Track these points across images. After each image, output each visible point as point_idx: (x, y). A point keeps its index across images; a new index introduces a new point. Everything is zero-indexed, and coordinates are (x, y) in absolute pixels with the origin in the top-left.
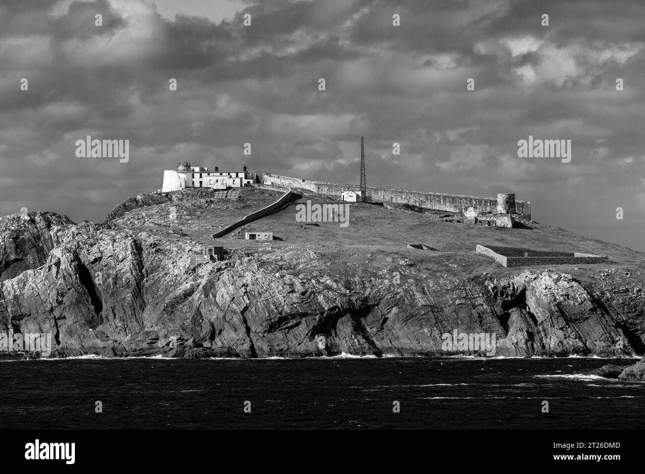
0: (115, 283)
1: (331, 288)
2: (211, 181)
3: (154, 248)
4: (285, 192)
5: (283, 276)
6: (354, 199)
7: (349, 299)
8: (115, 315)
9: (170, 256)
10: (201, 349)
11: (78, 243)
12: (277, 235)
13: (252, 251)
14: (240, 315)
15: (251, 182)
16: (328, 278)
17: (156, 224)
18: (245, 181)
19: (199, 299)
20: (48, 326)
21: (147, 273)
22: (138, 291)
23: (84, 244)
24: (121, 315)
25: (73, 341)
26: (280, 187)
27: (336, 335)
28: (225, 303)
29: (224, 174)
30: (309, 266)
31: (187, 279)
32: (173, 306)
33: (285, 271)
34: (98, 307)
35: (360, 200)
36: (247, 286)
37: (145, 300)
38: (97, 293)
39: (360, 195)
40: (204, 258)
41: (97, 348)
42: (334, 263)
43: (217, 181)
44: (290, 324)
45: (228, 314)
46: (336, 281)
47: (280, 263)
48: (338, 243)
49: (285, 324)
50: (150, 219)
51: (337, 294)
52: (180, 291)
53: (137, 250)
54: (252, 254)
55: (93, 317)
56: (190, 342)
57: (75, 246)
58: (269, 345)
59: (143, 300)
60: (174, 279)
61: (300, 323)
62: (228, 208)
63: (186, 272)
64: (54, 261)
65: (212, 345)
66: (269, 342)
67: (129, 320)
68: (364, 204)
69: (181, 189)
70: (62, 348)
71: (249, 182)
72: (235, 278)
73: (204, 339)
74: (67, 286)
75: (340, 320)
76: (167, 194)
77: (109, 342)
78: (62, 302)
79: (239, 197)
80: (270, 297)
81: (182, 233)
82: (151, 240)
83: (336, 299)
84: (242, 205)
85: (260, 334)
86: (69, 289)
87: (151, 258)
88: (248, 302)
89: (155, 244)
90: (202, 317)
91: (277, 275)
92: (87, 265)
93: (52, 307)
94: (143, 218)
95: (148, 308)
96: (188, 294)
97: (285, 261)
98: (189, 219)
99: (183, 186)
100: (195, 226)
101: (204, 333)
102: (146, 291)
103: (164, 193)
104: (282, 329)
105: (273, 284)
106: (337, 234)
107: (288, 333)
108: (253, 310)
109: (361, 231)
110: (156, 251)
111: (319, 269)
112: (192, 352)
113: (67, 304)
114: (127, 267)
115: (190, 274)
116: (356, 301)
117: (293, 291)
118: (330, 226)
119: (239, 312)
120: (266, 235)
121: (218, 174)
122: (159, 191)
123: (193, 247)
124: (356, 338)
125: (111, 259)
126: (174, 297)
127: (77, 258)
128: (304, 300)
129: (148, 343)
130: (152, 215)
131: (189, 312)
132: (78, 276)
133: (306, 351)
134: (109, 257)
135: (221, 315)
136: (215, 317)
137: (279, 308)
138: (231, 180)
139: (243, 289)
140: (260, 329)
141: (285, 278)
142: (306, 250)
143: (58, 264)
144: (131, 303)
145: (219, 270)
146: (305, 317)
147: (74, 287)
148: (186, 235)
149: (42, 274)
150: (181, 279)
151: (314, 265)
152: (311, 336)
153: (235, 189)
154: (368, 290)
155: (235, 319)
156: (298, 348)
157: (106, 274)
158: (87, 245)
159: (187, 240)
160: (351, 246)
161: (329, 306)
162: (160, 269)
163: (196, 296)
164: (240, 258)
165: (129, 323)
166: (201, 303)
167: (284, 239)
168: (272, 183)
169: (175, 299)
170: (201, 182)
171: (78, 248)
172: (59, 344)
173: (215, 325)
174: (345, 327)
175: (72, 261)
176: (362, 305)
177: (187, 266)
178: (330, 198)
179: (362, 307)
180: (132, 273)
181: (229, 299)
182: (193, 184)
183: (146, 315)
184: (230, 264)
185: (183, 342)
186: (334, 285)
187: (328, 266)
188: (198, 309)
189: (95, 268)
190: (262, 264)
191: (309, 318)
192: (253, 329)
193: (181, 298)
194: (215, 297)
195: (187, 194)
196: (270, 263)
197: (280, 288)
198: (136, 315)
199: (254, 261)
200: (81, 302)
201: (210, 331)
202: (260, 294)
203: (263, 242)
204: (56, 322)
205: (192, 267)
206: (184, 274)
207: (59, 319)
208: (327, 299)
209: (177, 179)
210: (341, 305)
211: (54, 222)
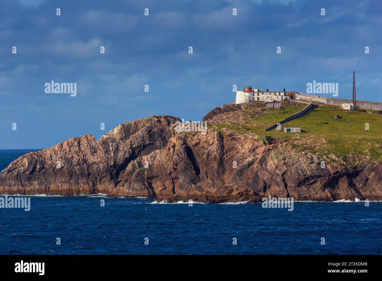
0: (207, 158)
1: (335, 161)
2: (264, 97)
3: (230, 137)
4: (308, 104)
5: (306, 154)
6: (349, 108)
7: (346, 167)
8: (207, 177)
9: (240, 141)
10: (258, 196)
11: (186, 134)
12: (303, 129)
13: (288, 139)
14: (281, 176)
15: (288, 98)
16: (333, 155)
17: (231, 123)
18: (284, 98)
19: (257, 167)
20: (168, 183)
21: (226, 152)
22: (221, 163)
23: (189, 135)
24: (211, 176)
25: (183, 192)
26: (305, 101)
27: (338, 189)
28: (272, 169)
29: (272, 93)
30: (322, 148)
31: (250, 155)
32: (241, 171)
33: (308, 151)
34: (198, 172)
35: (352, 108)
36: (285, 160)
37: (225, 168)
38: (197, 164)
39: (353, 106)
40: (260, 143)
41: (197, 196)
42: (337, 146)
43: (268, 97)
44: (311, 182)
45: (274, 176)
46: (338, 157)
47: (305, 146)
48: (339, 134)
49: (308, 182)
50: (228, 120)
51: (338, 164)
52: (246, 162)
53: (220, 138)
54: (288, 141)
55: (194, 178)
56: (252, 192)
57: (184, 136)
58: (298, 195)
59: (224, 168)
60: (242, 155)
61: (317, 181)
62: (274, 113)
63: (250, 151)
64: (171, 145)
65: (264, 194)
66: (298, 193)
67: (216, 180)
68: (355, 111)
69: (246, 102)
70: (177, 196)
71: (286, 98)
72: (278, 155)
73: (260, 191)
74: (179, 159)
75: (340, 180)
76: (238, 105)
77: (204, 192)
78: (176, 169)
79: (281, 107)
80: (299, 166)
81: (247, 128)
82: (229, 132)
83: (338, 167)
84: (282, 111)
85: (293, 188)
86: (181, 161)
87: (228, 143)
88: (286, 169)
89: (231, 135)
90: (258, 178)
91: (303, 153)
92: (191, 147)
93: (170, 172)
94: (224, 119)
95: (227, 172)
96: (251, 164)
97: (308, 145)
98: (251, 120)
99: (248, 101)
100: (254, 124)
101: (260, 187)
102: (226, 162)
103: (237, 105)
104: (306, 185)
105: (300, 159)
106: (338, 129)
107: (310, 187)
108: (289, 173)
109: (353, 127)
110: (231, 139)
111: (329, 149)
112: (253, 198)
113: (179, 170)
114: (214, 148)
115: (252, 152)
116: (350, 168)
117: (312, 163)
118: (335, 124)
119: (280, 175)
120: (296, 129)
121: (269, 93)
122: (233, 103)
123: (253, 136)
124: (350, 190)
125: (205, 144)
126: (242, 166)
127: (185, 143)
128: (319, 167)
129: (227, 193)
130: (230, 117)
131: (251, 175)
132: (185, 153)
133: (320, 198)
134: (204, 142)
135: (270, 177)
136: (266, 178)
137: (304, 173)
138: (276, 97)
139: (283, 161)
140: (293, 185)
141: (308, 155)
142: (320, 138)
143: (174, 147)
144: (217, 169)
145: (269, 150)
146: (319, 177)
147: (183, 160)
148: (249, 129)
149: (165, 152)
150: (246, 155)
151: (325, 147)
152: (323, 189)
153: (278, 102)
154: (357, 162)
155: (278, 179)
156: (315, 196)
157: (202, 152)
158: (191, 136)
159: (250, 132)
160: (347, 136)
161: (334, 171)
162: (234, 149)
163: (255, 165)
164: (281, 143)
165: (216, 181)
166: (258, 169)
167: (307, 132)
168: (300, 98)
169: (243, 167)
170: (258, 98)
171: (186, 137)
172: (174, 194)
173: (266, 183)
174: (343, 184)
175: (182, 145)
176: (354, 170)
177: (250, 148)
178: (335, 108)
179: (353, 172)
180: (217, 152)
181: (274, 167)
182: (254, 99)
183: (225, 176)
184: (275, 146)
185: (248, 192)
186: (337, 159)
187: (333, 148)
188: (256, 173)
189: (196, 149)
190: (294, 146)
191: (322, 178)
192: (289, 185)
193: (247, 167)
194: (266, 166)
195: (250, 105)
196: (299, 146)
197: (305, 160)
198: (220, 177)
199: (289, 145)
200: (187, 169)
201: (263, 186)
202: (293, 164)
203: (294, 134)
204: (173, 180)
205: (253, 148)
206: (248, 152)
207: (175, 179)
208: (333, 167)
209: (244, 96)
210: (341, 171)
211: (172, 122)
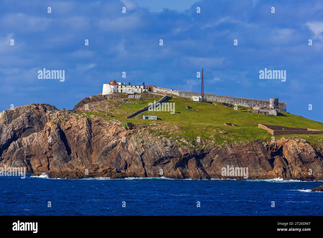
0: (78, 140)
1: (185, 144)
2: (126, 90)
4: (163, 96)
5: (161, 138)
6: (198, 100)
7: (194, 150)
8: (77, 156)
9: (106, 127)
10: (120, 174)
11: (60, 120)
12: (159, 117)
13: (146, 125)
14: (140, 157)
15: (147, 90)
16: (184, 139)
17: (98, 111)
18: (144, 90)
19: (119, 149)
20: (44, 161)
21: (94, 135)
22: (89, 144)
23: (63, 120)
24: (81, 156)
25: (56, 169)
26: (161, 93)
27: (188, 168)
28: (132, 151)
29: (133, 86)
30: (175, 133)
31: (114, 138)
32: (106, 152)
33: (163, 135)
34: (69, 152)
35: (201, 100)
36: (143, 143)
37: (93, 149)
38: (69, 145)
39: (201, 98)
40: (123, 128)
41: (68, 172)
42: (187, 132)
43: (130, 90)
44: (164, 162)
45: (134, 157)
46: (188, 141)
47: (160, 131)
48: (189, 122)
49: (162, 162)
50: (96, 108)
51: (188, 147)
52: (110, 144)
53: (89, 124)
54: (146, 127)
55: (66, 156)
56: (115, 170)
57: (58, 121)
58: (154, 172)
59: (92, 149)
60: (107, 138)
61: (170, 161)
62: (135, 103)
63: (113, 135)
64: (47, 128)
65: (125, 172)
66: (154, 171)
67: (84, 159)
68: (203, 103)
69: (111, 93)
70: (51, 172)
72: (138, 138)
73: (122, 169)
74: (54, 141)
75: (189, 160)
76: (105, 96)
77: (74, 169)
78: (51, 149)
79: (141, 98)
80: (155, 148)
81: (112, 115)
82: (96, 119)
83: (188, 150)
84: (142, 102)
85: (150, 167)
86: (55, 143)
87: (96, 128)
88: (144, 150)
89: (98, 121)
90: (121, 158)
91: (159, 137)
92: (64, 131)
93: (46, 152)
94: (92, 108)
95: (94, 153)
96: (114, 146)
97: (163, 130)
98: (115, 109)
99: (113, 92)
100: (118, 112)
101: (122, 166)
102: (93, 144)
103: (103, 95)
104: (160, 165)
105: (156, 142)
106: (189, 117)
107: (164, 166)
108: (146, 154)
109: (201, 116)
110: (98, 124)
111: (180, 134)
112: (116, 175)
113: (54, 150)
114: (83, 132)
115: (115, 136)
116: (198, 151)
117: (166, 146)
118: (185, 113)
119: (139, 155)
120: (153, 117)
121: (130, 86)
122: (100, 94)
123: (117, 122)
124: (197, 169)
125: (76, 128)
126: (107, 147)
127: (59, 127)
128: (172, 150)
129: (93, 170)
130: (97, 106)
131: (114, 155)
132: (59, 136)
133: (172, 175)
135: (130, 157)
136: (127, 158)
137: (159, 154)
138: (137, 89)
139: (141, 144)
140: (150, 164)
141: (162, 139)
142: (173, 125)
143: (49, 130)
144: (85, 150)
145: (130, 134)
146: (172, 158)
147: (57, 141)
148: (113, 117)
149: (41, 135)
150: (111, 138)
151: (177, 132)
152: (175, 168)
153: (139, 94)
154: (204, 146)
155: (137, 159)
156: (168, 174)
157: (73, 135)
159: (114, 119)
160: (196, 124)
161: (184, 153)
162: (100, 133)
163: (118, 147)
164: (140, 129)
165: (84, 160)
166: (120, 150)
167: (162, 119)
168: (157, 91)
169: (107, 148)
170: (122, 90)
172: (49, 170)
173: (127, 162)
174: (192, 164)
175: (56, 129)
176: (201, 153)
177: (114, 132)
178: (186, 99)
179: (201, 154)
180: (86, 135)
181: (134, 149)
182: (118, 91)
183: (93, 156)
184: (135, 131)
185: (111, 170)
186: (187, 143)
187: (184, 133)
188: (119, 154)
189: (68, 132)
190: (151, 132)
191: (174, 159)
192: (146, 164)
193: (111, 148)
194: (127, 148)
195: (114, 96)
196: (155, 131)
197: (160, 144)
198: (88, 156)
199: (147, 130)
200: (61, 149)
201: (125, 165)
202: (150, 147)
203: (152, 121)
204: (48, 159)
205: (116, 132)
206: (112, 136)
207: (50, 157)
208: (183, 150)
209: (109, 88)
210: (190, 153)
211: (48, 109)
